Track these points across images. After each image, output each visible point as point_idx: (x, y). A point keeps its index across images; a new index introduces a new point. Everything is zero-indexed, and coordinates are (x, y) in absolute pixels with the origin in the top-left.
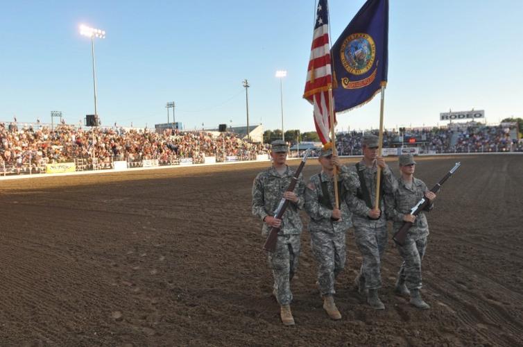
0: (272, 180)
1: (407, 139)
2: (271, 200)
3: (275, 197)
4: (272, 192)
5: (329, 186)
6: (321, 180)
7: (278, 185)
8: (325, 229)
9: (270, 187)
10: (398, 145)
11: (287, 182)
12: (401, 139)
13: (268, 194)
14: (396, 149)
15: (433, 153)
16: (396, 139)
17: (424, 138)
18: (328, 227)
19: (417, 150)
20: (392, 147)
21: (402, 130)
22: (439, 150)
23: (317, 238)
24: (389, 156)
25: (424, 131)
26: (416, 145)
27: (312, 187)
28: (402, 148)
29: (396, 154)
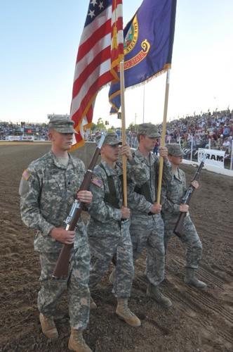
0: (55, 173)
1: (26, 131)
2: (54, 202)
3: (59, 199)
4: (55, 191)
5: (116, 181)
6: (107, 174)
7: (63, 181)
8: (113, 234)
9: (53, 184)
10: (20, 134)
11: (73, 176)
12: (22, 130)
13: (48, 193)
14: (19, 137)
15: (43, 140)
16: (18, 130)
17: (37, 130)
18: (116, 230)
19: (33, 138)
20: (16, 135)
21: (23, 124)
22: (47, 138)
23: (101, 246)
24: (15, 141)
25: (37, 126)
26: (32, 134)
27: (99, 182)
28: (23, 136)
29: (19, 140)
